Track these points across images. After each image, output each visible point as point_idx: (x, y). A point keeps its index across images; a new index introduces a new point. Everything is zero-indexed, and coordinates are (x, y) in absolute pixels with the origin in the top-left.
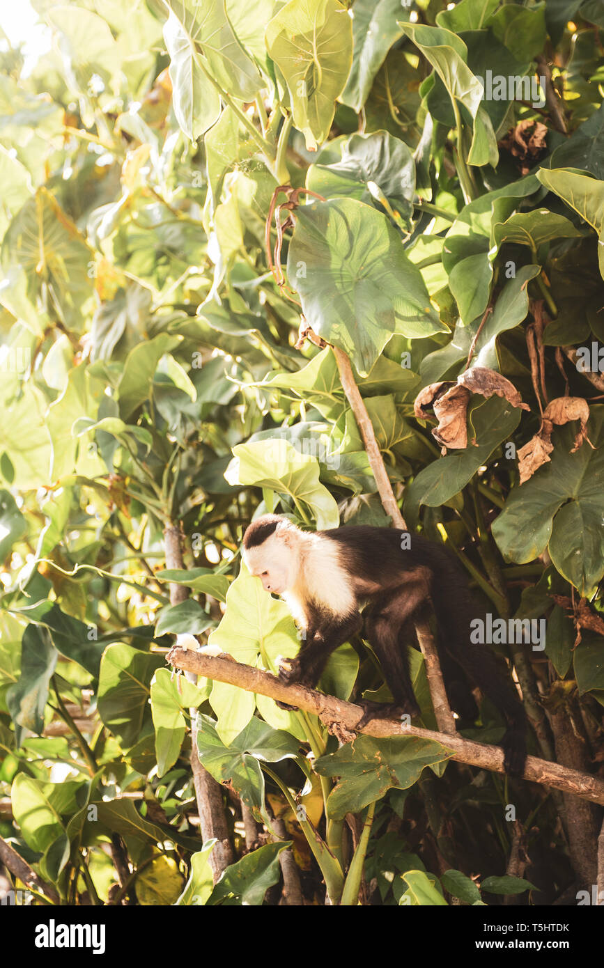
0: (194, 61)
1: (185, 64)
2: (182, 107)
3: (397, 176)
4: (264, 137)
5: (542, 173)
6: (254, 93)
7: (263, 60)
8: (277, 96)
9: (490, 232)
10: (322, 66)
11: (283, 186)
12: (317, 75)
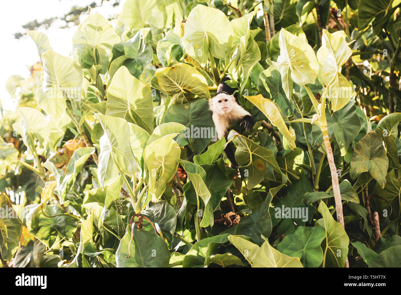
0: (110, 155)
1: (106, 155)
2: (101, 172)
3: (168, 221)
4: (133, 192)
5: (230, 237)
6: (133, 173)
7: (140, 159)
8: (142, 176)
9: (206, 256)
10: (165, 168)
11: (137, 214)
12: (162, 171)
